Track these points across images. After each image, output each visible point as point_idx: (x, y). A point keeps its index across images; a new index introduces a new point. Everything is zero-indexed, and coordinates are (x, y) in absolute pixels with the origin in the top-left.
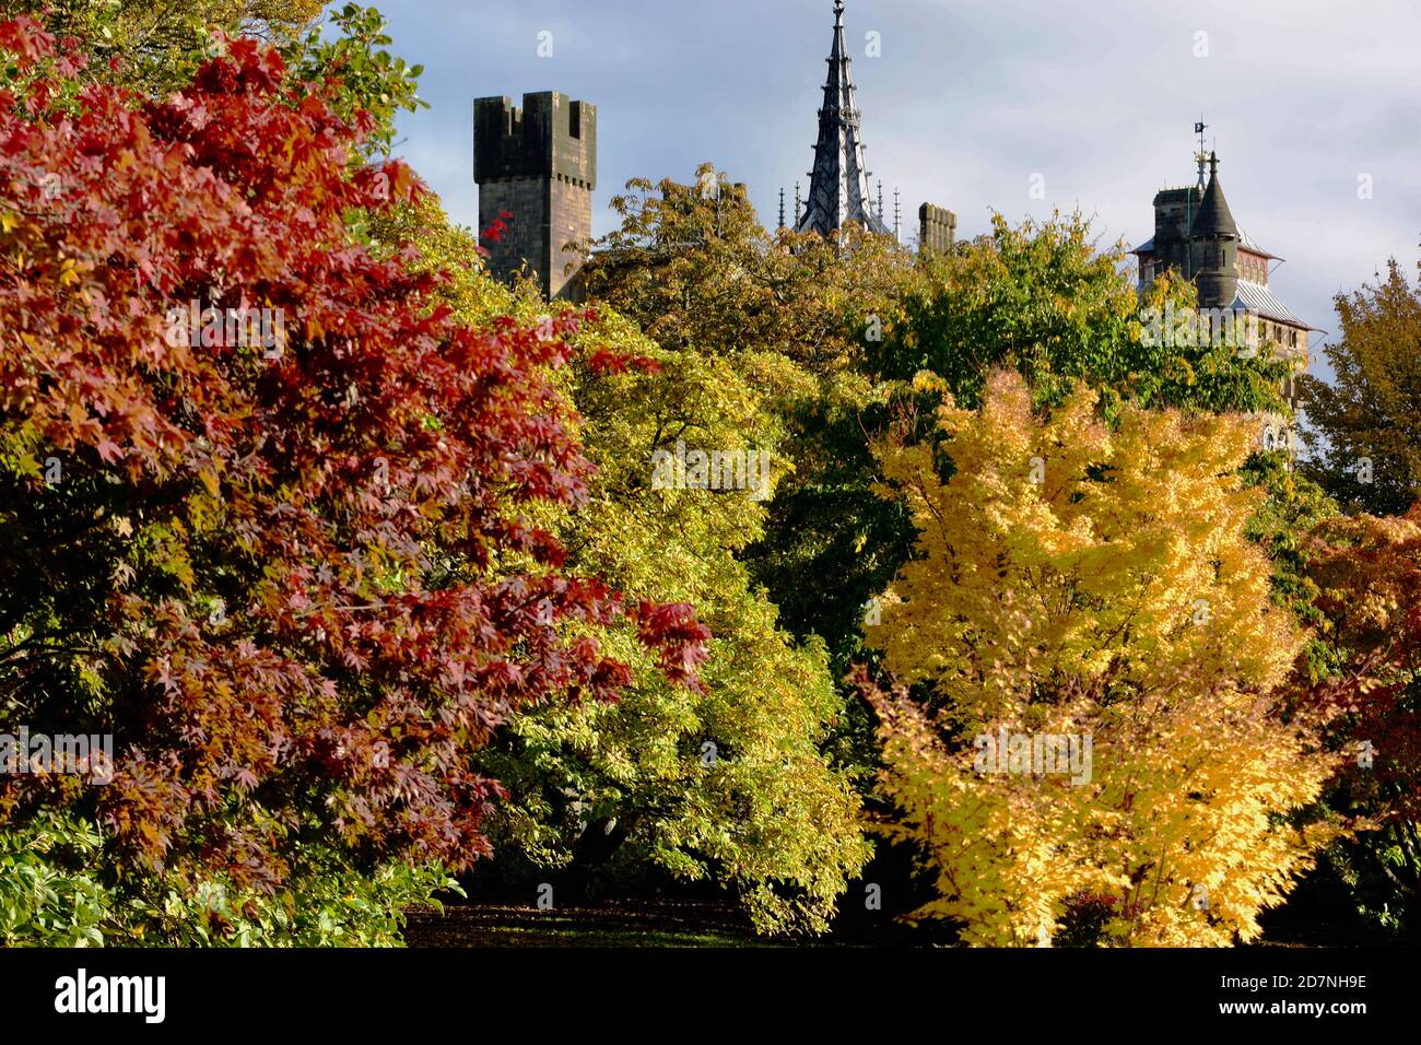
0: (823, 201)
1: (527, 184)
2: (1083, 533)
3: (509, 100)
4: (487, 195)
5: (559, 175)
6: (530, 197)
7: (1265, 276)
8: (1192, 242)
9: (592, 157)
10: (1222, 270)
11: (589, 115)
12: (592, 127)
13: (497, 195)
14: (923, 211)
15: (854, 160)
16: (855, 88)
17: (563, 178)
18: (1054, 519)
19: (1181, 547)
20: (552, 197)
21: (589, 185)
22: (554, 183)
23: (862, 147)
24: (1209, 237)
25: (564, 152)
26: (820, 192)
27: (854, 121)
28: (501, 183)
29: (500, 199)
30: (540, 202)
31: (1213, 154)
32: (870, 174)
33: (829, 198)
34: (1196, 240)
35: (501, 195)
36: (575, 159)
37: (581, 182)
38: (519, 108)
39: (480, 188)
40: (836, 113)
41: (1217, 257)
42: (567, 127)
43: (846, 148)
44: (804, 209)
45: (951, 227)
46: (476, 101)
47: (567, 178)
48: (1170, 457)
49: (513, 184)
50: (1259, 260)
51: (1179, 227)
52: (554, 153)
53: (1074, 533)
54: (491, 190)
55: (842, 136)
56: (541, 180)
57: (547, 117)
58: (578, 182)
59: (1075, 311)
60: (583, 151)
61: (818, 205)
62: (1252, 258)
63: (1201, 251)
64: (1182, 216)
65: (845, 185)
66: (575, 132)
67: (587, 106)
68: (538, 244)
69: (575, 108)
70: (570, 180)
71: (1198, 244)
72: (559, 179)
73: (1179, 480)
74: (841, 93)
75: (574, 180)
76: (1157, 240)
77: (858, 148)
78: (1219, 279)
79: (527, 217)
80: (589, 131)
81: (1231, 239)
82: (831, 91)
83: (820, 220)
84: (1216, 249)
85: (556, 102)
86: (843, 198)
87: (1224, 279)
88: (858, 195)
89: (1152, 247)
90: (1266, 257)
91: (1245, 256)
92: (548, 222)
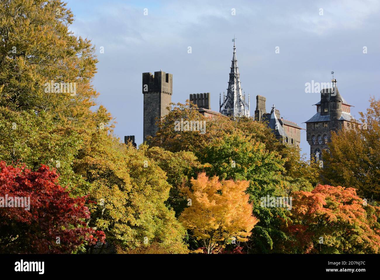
0: (230, 96)
1: (155, 94)
2: (214, 203)
3: (151, 73)
4: (146, 96)
5: (163, 92)
6: (156, 97)
7: (349, 111)
8: (330, 102)
9: (171, 87)
10: (338, 110)
11: (171, 77)
12: (171, 80)
13: (148, 96)
14: (257, 97)
15: (238, 86)
16: (238, 68)
17: (164, 92)
18: (208, 201)
19: (230, 206)
20: (161, 97)
21: (171, 94)
22: (162, 94)
23: (240, 83)
24: (334, 101)
25: (164, 86)
26: (230, 94)
27: (238, 76)
28: (149, 94)
29: (148, 98)
30: (158, 98)
31: (335, 80)
32: (242, 89)
33: (232, 95)
34: (331, 102)
35: (149, 96)
36: (167, 88)
37: (169, 93)
38: (154, 75)
39: (144, 95)
40: (234, 74)
41: (336, 106)
42: (165, 80)
43: (236, 83)
44: (226, 98)
45: (265, 101)
46: (143, 73)
47: (165, 92)
48: (232, 189)
49: (152, 94)
50: (348, 107)
51: (327, 98)
52: (162, 86)
53: (212, 203)
54: (147, 95)
55: (235, 80)
56: (159, 93)
57: (160, 78)
58: (168, 93)
59: (237, 150)
60: (169, 86)
61: (229, 97)
62: (346, 106)
63: (332, 105)
64: (328, 96)
65: (236, 92)
66: (167, 81)
67: (170, 75)
68: (158, 109)
69: (167, 75)
70: (166, 93)
71: (332, 103)
72: (163, 93)
73: (233, 193)
74: (235, 69)
75: (167, 93)
76: (321, 102)
77: (239, 83)
78: (337, 112)
79: (155, 102)
80: (171, 81)
81: (340, 101)
82: (232, 69)
83: (230, 101)
84: (336, 104)
85: (162, 74)
86: (235, 95)
87: (338, 112)
88: (239, 95)
89: (320, 103)
90: (350, 106)
91: (344, 106)
92: (160, 103)
